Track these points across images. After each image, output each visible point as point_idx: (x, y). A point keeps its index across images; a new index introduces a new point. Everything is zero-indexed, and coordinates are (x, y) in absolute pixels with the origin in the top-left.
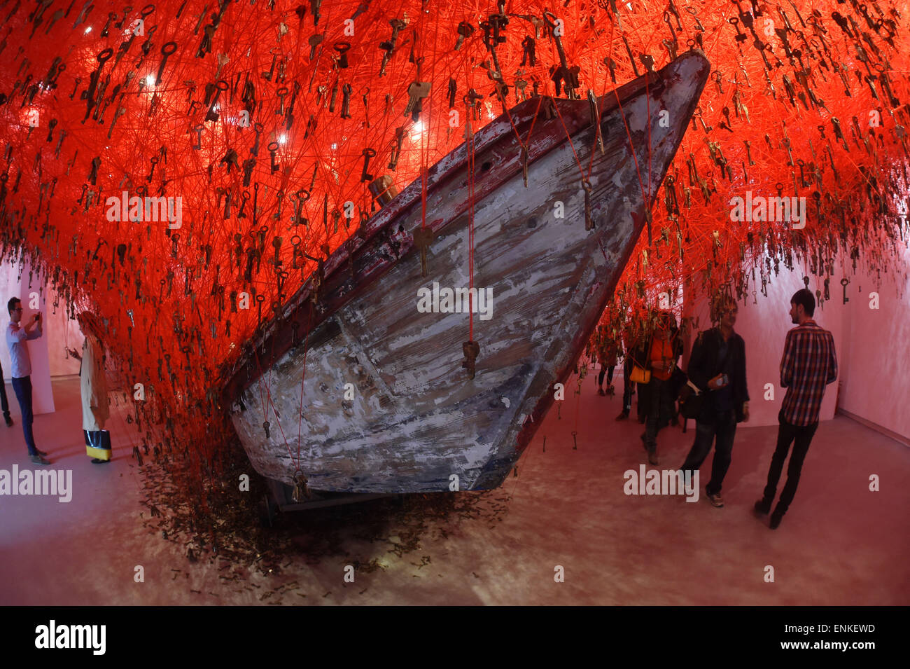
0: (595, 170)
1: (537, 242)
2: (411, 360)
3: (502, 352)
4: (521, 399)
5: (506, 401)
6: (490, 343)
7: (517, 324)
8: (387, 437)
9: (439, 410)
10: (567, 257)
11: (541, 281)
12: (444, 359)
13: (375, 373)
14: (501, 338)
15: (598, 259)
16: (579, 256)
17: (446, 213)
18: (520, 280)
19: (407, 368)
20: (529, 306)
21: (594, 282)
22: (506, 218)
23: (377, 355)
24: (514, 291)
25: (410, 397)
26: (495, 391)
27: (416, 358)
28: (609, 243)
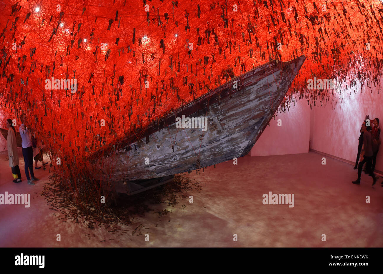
0: (283, 76)
1: (271, 89)
2: (232, 118)
3: (258, 115)
4: (260, 126)
5: (256, 127)
6: (255, 112)
7: (262, 107)
8: (215, 144)
9: (237, 132)
10: (275, 93)
11: (270, 98)
12: (243, 117)
13: (218, 124)
14: (258, 111)
15: (281, 94)
16: (277, 93)
17: (253, 81)
18: (265, 97)
19: (230, 121)
20: (266, 103)
21: (279, 99)
22: (265, 83)
23: (221, 117)
24: (263, 100)
25: (229, 129)
26: (254, 125)
27: (234, 117)
28: (283, 91)
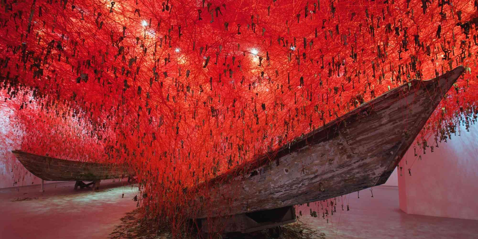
0: (425, 96)
1: (407, 112)
2: (363, 142)
3: (393, 139)
4: (397, 151)
5: (392, 152)
6: (389, 136)
7: (398, 131)
8: (346, 169)
9: (369, 157)
10: (415, 115)
11: (406, 121)
12: (374, 142)
13: (348, 148)
14: (393, 135)
15: (423, 116)
16: (418, 115)
17: (385, 105)
18: (402, 120)
19: (361, 145)
20: (402, 127)
21: (421, 121)
22: (399, 106)
24: (399, 123)
25: (359, 154)
26: (389, 150)
27: (365, 142)
28: (426, 112)
